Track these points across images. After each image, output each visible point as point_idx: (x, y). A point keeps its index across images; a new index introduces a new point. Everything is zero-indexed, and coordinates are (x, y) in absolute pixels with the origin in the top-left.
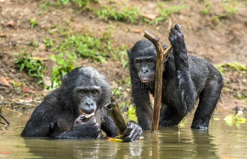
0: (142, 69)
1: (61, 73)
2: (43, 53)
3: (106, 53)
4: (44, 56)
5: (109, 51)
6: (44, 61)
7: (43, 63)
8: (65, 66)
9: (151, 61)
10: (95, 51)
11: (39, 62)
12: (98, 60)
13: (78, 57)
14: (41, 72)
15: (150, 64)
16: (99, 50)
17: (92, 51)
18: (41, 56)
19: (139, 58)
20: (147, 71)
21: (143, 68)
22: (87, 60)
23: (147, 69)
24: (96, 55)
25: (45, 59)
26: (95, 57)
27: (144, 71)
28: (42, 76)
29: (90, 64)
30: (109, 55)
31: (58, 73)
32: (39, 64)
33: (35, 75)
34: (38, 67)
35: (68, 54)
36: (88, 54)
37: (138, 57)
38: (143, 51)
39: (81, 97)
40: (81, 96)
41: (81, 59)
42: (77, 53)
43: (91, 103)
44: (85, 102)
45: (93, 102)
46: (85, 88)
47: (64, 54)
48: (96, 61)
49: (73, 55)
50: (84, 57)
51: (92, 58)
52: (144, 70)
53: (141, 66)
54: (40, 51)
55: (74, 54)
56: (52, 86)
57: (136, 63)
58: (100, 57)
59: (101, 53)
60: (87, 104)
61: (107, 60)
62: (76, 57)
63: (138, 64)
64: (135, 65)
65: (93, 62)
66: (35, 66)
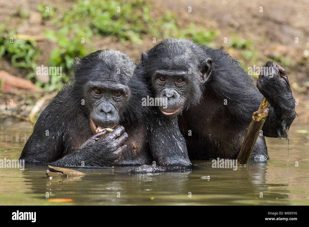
0: (165, 91)
1: (64, 61)
2: (36, 29)
3: (140, 27)
4: (37, 34)
5: (145, 23)
6: (38, 41)
7: (35, 44)
8: (72, 49)
9: (183, 80)
10: (122, 23)
11: (28, 43)
12: (127, 39)
13: (94, 34)
14: (31, 59)
15: (180, 84)
16: (129, 22)
17: (117, 24)
18: (32, 34)
19: (162, 72)
20: (174, 97)
21: (167, 90)
22: (108, 39)
23: (174, 93)
24: (124, 30)
25: (40, 37)
26: (121, 33)
27: (168, 96)
28: (34, 65)
29: (113, 45)
30: (146, 30)
31: (59, 60)
32: (28, 47)
33: (22, 64)
34: (27, 51)
35: (76, 28)
36: (110, 29)
37: (160, 69)
38: (171, 60)
39: (94, 99)
40: (94, 97)
41: (98, 37)
42: (92, 27)
43: (108, 110)
44: (99, 108)
45: (114, 109)
46: (102, 86)
47: (70, 29)
48: (123, 41)
49: (85, 32)
50: (103, 33)
51: (116, 35)
52: (169, 94)
53: (164, 86)
54: (31, 25)
55: (87, 28)
56: (50, 83)
57: (156, 79)
58: (130, 34)
59: (132, 26)
60: (102, 111)
61: (141, 38)
62: (90, 33)
63: (158, 81)
64: (153, 82)
65: (118, 41)
66: (22, 50)
